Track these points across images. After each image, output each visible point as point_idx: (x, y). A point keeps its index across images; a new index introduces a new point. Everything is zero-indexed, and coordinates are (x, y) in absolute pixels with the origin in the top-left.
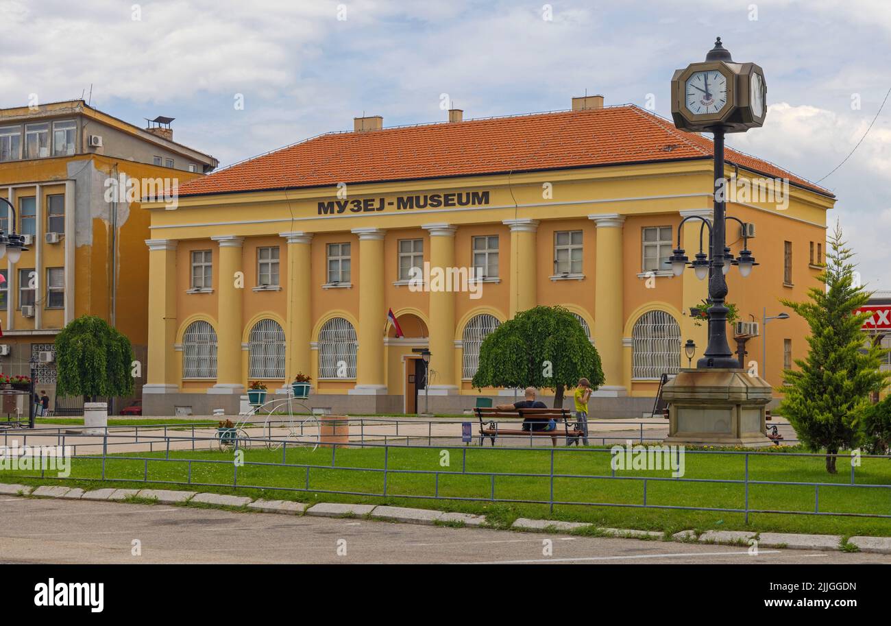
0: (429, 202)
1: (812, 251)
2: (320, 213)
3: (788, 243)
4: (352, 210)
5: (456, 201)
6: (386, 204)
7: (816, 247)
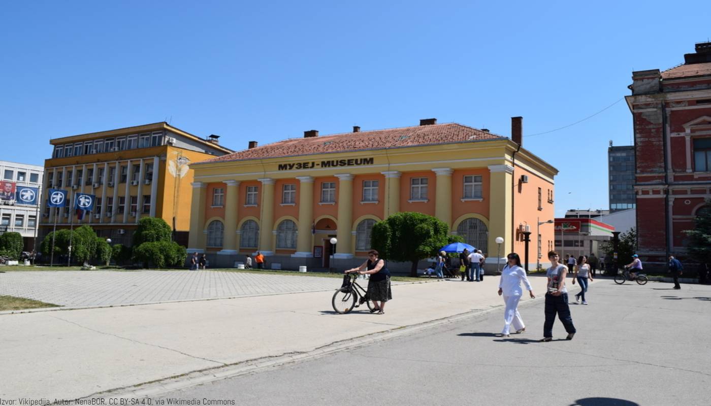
0: (339, 163)
1: (549, 194)
2: (279, 169)
3: (540, 189)
4: (297, 168)
5: (354, 163)
6: (315, 165)
7: (550, 192)
